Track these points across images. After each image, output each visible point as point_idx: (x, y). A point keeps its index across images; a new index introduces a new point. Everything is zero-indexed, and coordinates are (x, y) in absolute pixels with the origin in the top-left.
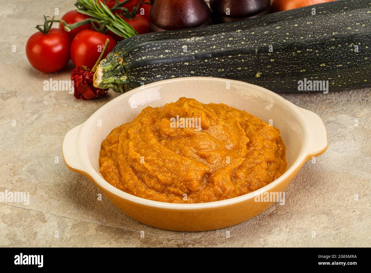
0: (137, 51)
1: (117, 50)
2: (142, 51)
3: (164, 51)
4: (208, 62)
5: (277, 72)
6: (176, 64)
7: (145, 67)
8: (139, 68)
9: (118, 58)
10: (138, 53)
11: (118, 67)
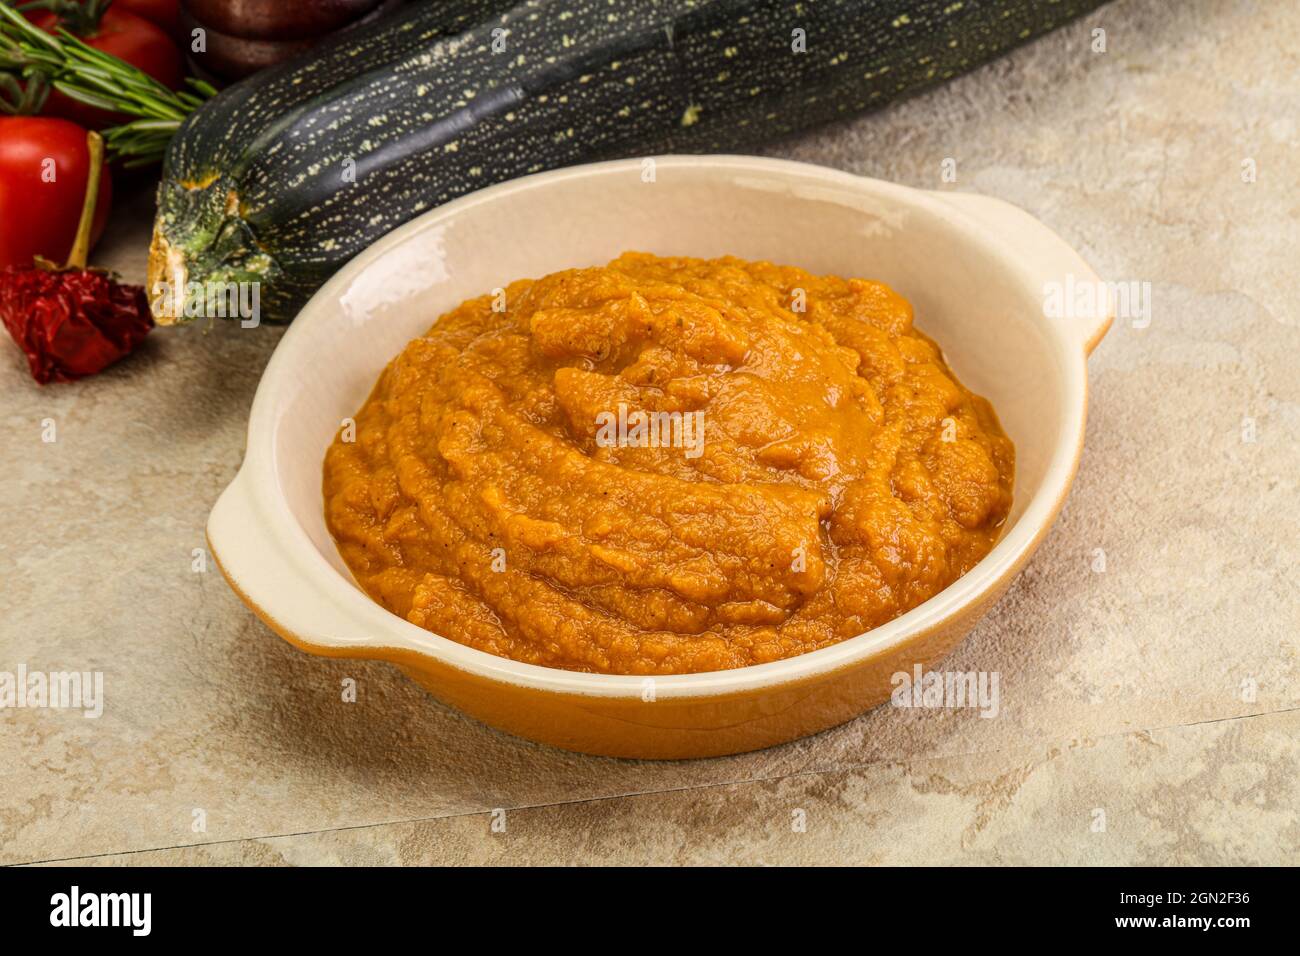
0: (280, 151)
1: (187, 165)
2: (298, 148)
3: (367, 124)
4: (516, 120)
5: (753, 87)
6: (419, 160)
7: (328, 202)
8: (309, 211)
9: (221, 198)
10: (286, 157)
11: (230, 230)
